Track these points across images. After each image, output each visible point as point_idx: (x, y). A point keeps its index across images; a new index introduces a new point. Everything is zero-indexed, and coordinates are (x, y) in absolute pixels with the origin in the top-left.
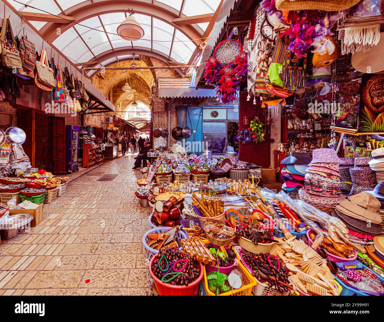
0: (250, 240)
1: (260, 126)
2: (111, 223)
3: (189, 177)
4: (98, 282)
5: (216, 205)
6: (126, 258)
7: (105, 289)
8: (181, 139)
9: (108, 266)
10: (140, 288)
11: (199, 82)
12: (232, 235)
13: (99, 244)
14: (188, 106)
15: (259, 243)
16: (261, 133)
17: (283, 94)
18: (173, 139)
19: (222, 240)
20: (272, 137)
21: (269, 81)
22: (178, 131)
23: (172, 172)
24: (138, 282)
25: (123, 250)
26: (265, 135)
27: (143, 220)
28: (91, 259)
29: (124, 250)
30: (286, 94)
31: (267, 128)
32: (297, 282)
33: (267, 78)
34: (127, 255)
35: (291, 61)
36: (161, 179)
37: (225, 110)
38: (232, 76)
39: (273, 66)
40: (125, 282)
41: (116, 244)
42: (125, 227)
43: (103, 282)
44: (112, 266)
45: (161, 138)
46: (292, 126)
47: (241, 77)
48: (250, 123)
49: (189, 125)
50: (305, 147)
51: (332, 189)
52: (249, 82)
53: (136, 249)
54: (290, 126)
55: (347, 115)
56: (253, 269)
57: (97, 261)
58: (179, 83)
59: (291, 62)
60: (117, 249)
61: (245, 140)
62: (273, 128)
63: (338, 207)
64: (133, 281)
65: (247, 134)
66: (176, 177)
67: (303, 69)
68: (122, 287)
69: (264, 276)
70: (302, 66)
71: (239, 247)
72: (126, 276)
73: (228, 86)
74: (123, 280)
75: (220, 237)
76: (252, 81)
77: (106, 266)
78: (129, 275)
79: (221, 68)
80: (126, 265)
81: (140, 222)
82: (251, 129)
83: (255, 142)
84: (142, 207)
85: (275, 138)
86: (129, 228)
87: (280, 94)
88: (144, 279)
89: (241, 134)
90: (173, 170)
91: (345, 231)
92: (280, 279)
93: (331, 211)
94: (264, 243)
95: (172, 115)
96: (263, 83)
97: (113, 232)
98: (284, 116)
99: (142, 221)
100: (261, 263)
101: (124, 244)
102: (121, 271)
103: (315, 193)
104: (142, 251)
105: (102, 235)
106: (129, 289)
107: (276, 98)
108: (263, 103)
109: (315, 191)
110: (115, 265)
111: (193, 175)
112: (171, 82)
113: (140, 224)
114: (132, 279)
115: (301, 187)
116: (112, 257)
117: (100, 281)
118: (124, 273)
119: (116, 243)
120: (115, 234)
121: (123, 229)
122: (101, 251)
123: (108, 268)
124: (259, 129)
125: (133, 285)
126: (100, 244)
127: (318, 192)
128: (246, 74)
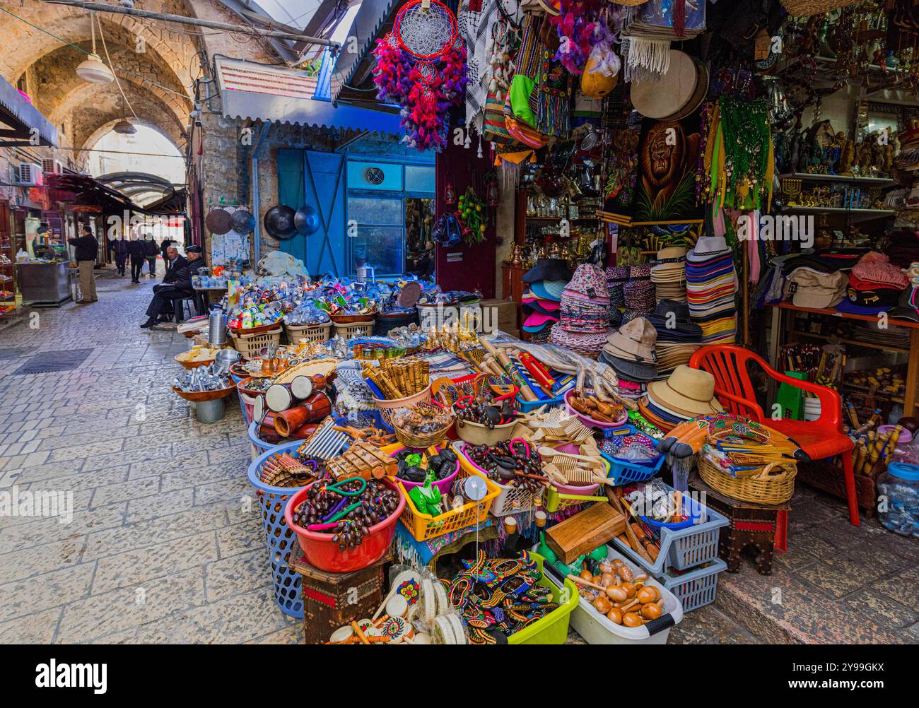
0: (481, 423)
1: (478, 208)
2: (111, 478)
3: (326, 331)
4: (117, 619)
5: (414, 373)
6: (186, 547)
7: (144, 627)
8: (292, 237)
9: (133, 577)
10: (242, 594)
11: (344, 89)
12: (447, 422)
13: (88, 535)
14: (306, 148)
15: (496, 426)
16: (480, 223)
17: (533, 140)
18: (269, 237)
19: (429, 435)
20: (499, 233)
21: (512, 111)
22: (282, 216)
23: (282, 323)
24: (233, 584)
25: (173, 532)
26: (486, 229)
27: (211, 453)
28: (75, 578)
29: (175, 530)
30: (538, 142)
31: (490, 213)
32: (555, 473)
33: (507, 103)
34: (187, 539)
35: (548, 77)
36: (251, 343)
37: (400, 167)
38: (435, 87)
39: (518, 79)
40: (197, 595)
41: (144, 525)
42: (162, 478)
43: (131, 614)
44: (147, 574)
45: (231, 235)
46: (533, 210)
47: (455, 94)
48: (458, 201)
49: (310, 201)
50: (555, 253)
51: (598, 319)
52: (468, 106)
53: (209, 520)
54: (531, 210)
55: (620, 191)
56: (487, 470)
57: (94, 575)
58: (281, 80)
59: (549, 80)
60: (152, 535)
61: (448, 239)
62: (501, 213)
63: (607, 347)
64: (220, 587)
65: (452, 225)
66: (294, 334)
67: (567, 95)
68: (192, 606)
69: (507, 473)
70: (566, 91)
71: (460, 443)
72: (197, 583)
73: (427, 111)
74: (190, 594)
75: (424, 430)
76: (475, 105)
77: (131, 580)
78: (204, 578)
79: (412, 65)
80: (189, 560)
81: (205, 458)
82: (461, 215)
83: (469, 243)
84: (200, 424)
85: (505, 236)
86: (175, 480)
87: (529, 140)
88: (247, 574)
89: (440, 226)
90: (285, 318)
91: (615, 382)
92: (531, 471)
93: (596, 354)
94: (504, 423)
95: (261, 170)
96: (501, 113)
97: (128, 498)
98: (520, 189)
99: (208, 456)
100: (500, 455)
101: (172, 518)
102: (179, 577)
103: (575, 329)
104: (228, 519)
105: (87, 513)
106: (212, 606)
107: (521, 147)
108: (497, 157)
109: (576, 326)
110: (158, 570)
111: (337, 325)
112: (258, 76)
113: (204, 464)
114: (214, 584)
115: (555, 323)
116: (142, 554)
117: (120, 615)
118: (190, 578)
119: (143, 520)
120: (132, 502)
121: (156, 485)
122: (101, 550)
123: (137, 581)
124: (475, 215)
125: (221, 595)
126: (92, 536)
127: (580, 326)
128: (464, 88)
